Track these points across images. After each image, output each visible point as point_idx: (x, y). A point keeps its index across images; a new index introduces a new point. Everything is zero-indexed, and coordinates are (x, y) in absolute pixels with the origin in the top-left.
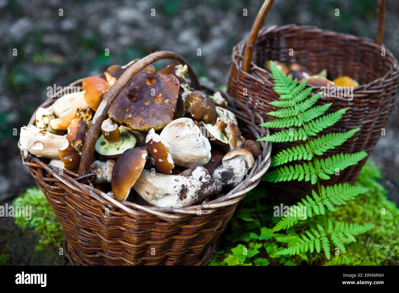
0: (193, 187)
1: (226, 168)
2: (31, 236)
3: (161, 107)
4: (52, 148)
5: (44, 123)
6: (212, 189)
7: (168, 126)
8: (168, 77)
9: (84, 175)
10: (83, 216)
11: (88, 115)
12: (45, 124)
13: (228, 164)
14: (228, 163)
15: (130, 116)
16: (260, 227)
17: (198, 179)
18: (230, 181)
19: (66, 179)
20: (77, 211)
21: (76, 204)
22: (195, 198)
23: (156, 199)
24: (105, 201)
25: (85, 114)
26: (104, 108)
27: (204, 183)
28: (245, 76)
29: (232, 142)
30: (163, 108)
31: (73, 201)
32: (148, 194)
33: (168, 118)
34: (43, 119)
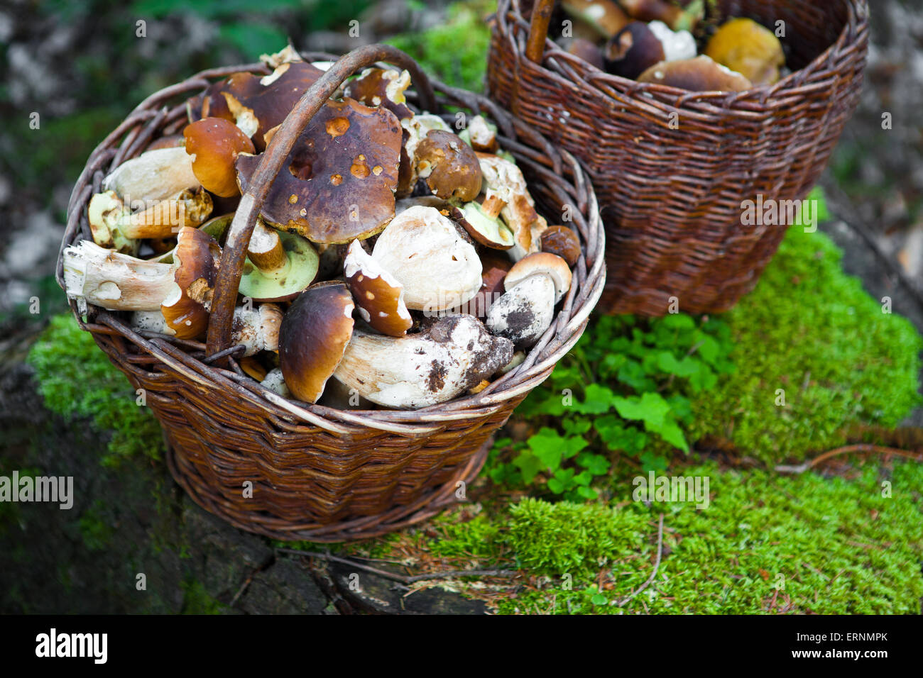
0: (456, 365)
1: (516, 303)
2: (87, 435)
3: (368, 187)
4: (142, 295)
5: (109, 229)
6: (494, 363)
7: (388, 229)
8: (374, 114)
9: (220, 351)
10: (224, 429)
11: (204, 205)
12: (110, 233)
13: (519, 293)
14: (519, 289)
15: (303, 213)
16: (582, 383)
17: (465, 348)
18: (527, 331)
19: (182, 362)
20: (210, 420)
21: (207, 406)
22: (460, 385)
23: (379, 390)
24: (275, 409)
25: (198, 205)
26: (250, 211)
27: (478, 354)
28: (533, 73)
29: (522, 239)
30: (372, 189)
31: (199, 401)
32: (362, 383)
33: (386, 210)
34: (104, 221)
